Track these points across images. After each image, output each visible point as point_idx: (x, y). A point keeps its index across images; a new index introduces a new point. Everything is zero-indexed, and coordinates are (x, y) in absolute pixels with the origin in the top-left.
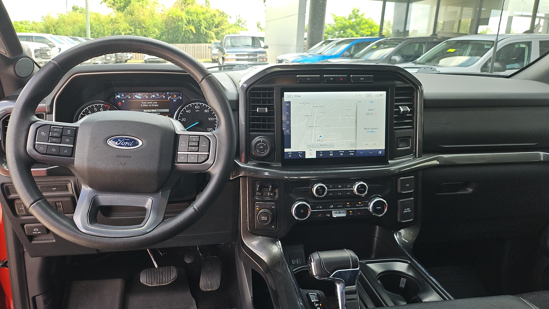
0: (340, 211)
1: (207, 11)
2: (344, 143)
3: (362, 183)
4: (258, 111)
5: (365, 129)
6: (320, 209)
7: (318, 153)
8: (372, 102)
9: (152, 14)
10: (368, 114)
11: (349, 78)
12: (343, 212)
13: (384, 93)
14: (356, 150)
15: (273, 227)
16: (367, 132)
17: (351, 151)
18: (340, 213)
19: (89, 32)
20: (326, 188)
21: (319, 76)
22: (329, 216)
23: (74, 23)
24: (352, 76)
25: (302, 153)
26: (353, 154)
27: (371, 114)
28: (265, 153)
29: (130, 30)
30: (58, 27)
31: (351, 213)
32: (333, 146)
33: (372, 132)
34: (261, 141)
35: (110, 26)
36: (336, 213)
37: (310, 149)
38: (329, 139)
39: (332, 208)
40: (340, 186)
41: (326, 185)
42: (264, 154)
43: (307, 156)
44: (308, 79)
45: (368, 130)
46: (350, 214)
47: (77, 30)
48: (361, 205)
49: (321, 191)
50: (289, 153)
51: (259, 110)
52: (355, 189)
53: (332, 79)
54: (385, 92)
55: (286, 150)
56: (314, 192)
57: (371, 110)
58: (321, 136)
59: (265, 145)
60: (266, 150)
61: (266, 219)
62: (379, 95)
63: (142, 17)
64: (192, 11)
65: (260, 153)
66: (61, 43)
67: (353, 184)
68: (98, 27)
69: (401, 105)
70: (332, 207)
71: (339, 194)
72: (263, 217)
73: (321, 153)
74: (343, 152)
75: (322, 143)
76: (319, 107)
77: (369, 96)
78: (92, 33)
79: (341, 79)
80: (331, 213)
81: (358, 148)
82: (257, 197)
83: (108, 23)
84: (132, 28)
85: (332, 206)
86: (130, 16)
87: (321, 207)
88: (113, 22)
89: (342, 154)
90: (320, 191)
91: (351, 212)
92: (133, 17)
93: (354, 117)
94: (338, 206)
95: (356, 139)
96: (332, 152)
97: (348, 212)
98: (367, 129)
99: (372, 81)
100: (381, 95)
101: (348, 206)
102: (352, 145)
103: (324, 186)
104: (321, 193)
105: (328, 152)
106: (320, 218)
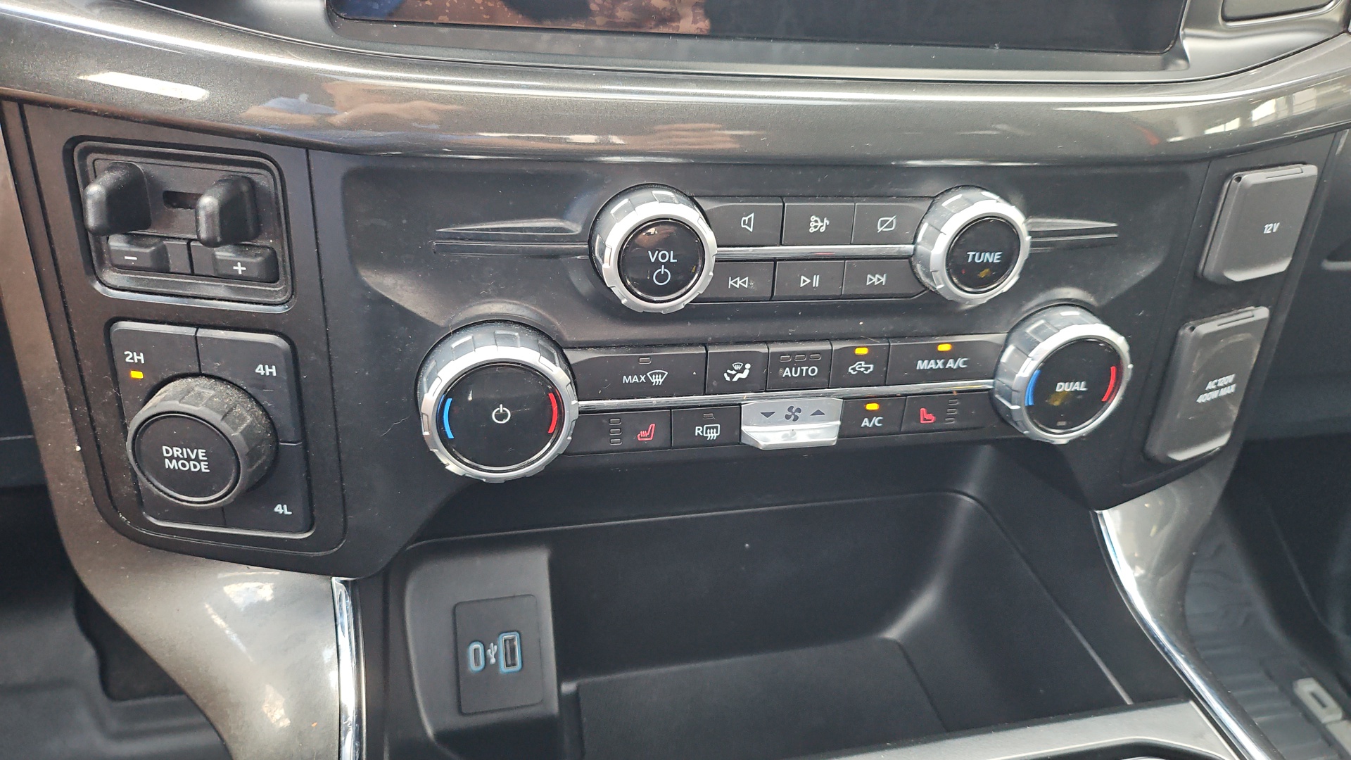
0: (796, 403)
3: (989, 204)
6: (646, 390)
12: (819, 413)
15: (279, 509)
18: (793, 416)
20: (708, 237)
22: (712, 435)
31: (871, 415)
36: (767, 415)
39: (742, 387)
40: (818, 224)
41: (708, 205)
46: (866, 422)
48: (951, 364)
49: (668, 265)
52: (937, 251)
56: (609, 266)
61: (204, 467)
67: (922, 206)
70: (739, 376)
71: (804, 281)
72: (177, 452)
80: (731, 417)
82: (111, 277)
85: (741, 371)
87: (657, 380)
90: (658, 264)
91: (872, 407)
94: (787, 372)
97: (852, 411)
101: (860, 366)
103: (691, 216)
104: (661, 277)
106: (643, 448)
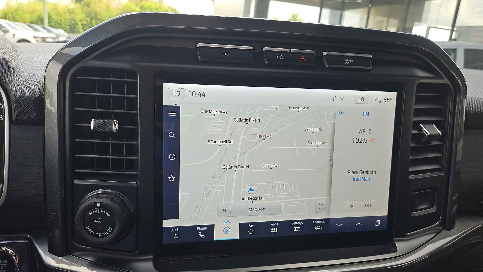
1: (160, 7)
2: (303, 203)
4: (92, 126)
5: (349, 172)
7: (243, 227)
8: (367, 114)
9: (108, 7)
10: (357, 140)
11: (319, 58)
13: (393, 95)
14: (329, 219)
16: (354, 179)
17: (317, 222)
19: (46, 21)
21: (251, 48)
23: (33, 12)
24: (325, 53)
25: (206, 228)
26: (321, 228)
27: (363, 141)
28: (108, 235)
29: (87, 21)
30: (17, 14)
32: (279, 211)
33: (363, 179)
34: (99, 205)
35: (67, 16)
37: (226, 219)
38: (271, 196)
42: (104, 236)
43: (219, 236)
44: (225, 54)
45: (356, 176)
47: (35, 18)
50: (173, 230)
51: (95, 123)
53: (281, 57)
54: (395, 93)
55: (166, 223)
57: (365, 131)
58: (251, 190)
59: (108, 215)
60: (111, 228)
62: (382, 101)
63: (99, 10)
64: (146, 6)
65: (94, 236)
66: (16, 29)
68: (56, 16)
69: (424, 123)
73: (250, 228)
74: (301, 223)
75: (254, 205)
76: (248, 122)
77: (362, 100)
78: (49, 22)
79: (303, 59)
81: (333, 216)
83: (65, 13)
84: (89, 19)
86: (86, 8)
88: (71, 12)
89: (297, 229)
92: (90, 8)
93: (328, 147)
95: (330, 194)
96: (275, 225)
98: (354, 173)
99: (371, 68)
100: (387, 100)
102: (320, 208)
105: (268, 225)
